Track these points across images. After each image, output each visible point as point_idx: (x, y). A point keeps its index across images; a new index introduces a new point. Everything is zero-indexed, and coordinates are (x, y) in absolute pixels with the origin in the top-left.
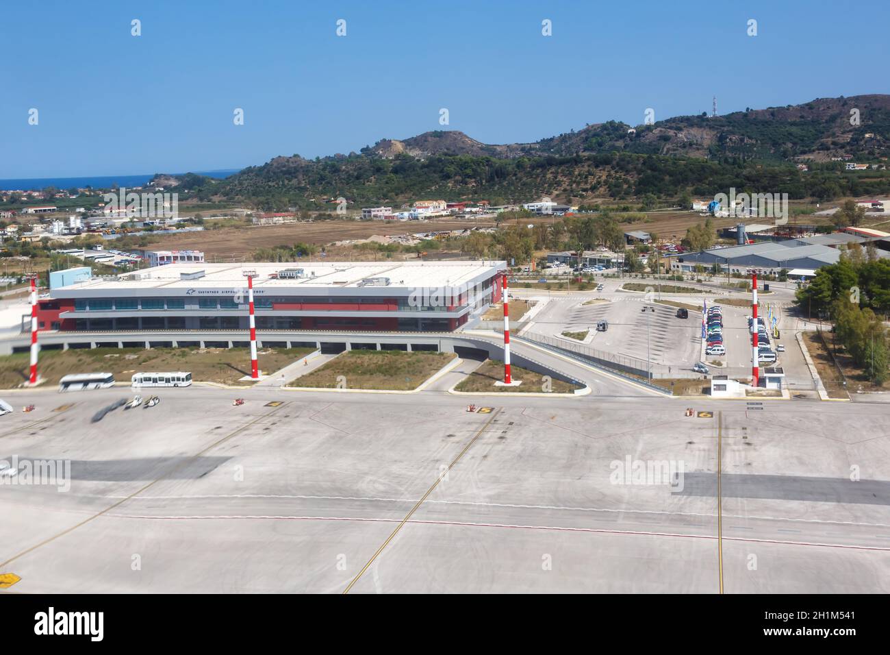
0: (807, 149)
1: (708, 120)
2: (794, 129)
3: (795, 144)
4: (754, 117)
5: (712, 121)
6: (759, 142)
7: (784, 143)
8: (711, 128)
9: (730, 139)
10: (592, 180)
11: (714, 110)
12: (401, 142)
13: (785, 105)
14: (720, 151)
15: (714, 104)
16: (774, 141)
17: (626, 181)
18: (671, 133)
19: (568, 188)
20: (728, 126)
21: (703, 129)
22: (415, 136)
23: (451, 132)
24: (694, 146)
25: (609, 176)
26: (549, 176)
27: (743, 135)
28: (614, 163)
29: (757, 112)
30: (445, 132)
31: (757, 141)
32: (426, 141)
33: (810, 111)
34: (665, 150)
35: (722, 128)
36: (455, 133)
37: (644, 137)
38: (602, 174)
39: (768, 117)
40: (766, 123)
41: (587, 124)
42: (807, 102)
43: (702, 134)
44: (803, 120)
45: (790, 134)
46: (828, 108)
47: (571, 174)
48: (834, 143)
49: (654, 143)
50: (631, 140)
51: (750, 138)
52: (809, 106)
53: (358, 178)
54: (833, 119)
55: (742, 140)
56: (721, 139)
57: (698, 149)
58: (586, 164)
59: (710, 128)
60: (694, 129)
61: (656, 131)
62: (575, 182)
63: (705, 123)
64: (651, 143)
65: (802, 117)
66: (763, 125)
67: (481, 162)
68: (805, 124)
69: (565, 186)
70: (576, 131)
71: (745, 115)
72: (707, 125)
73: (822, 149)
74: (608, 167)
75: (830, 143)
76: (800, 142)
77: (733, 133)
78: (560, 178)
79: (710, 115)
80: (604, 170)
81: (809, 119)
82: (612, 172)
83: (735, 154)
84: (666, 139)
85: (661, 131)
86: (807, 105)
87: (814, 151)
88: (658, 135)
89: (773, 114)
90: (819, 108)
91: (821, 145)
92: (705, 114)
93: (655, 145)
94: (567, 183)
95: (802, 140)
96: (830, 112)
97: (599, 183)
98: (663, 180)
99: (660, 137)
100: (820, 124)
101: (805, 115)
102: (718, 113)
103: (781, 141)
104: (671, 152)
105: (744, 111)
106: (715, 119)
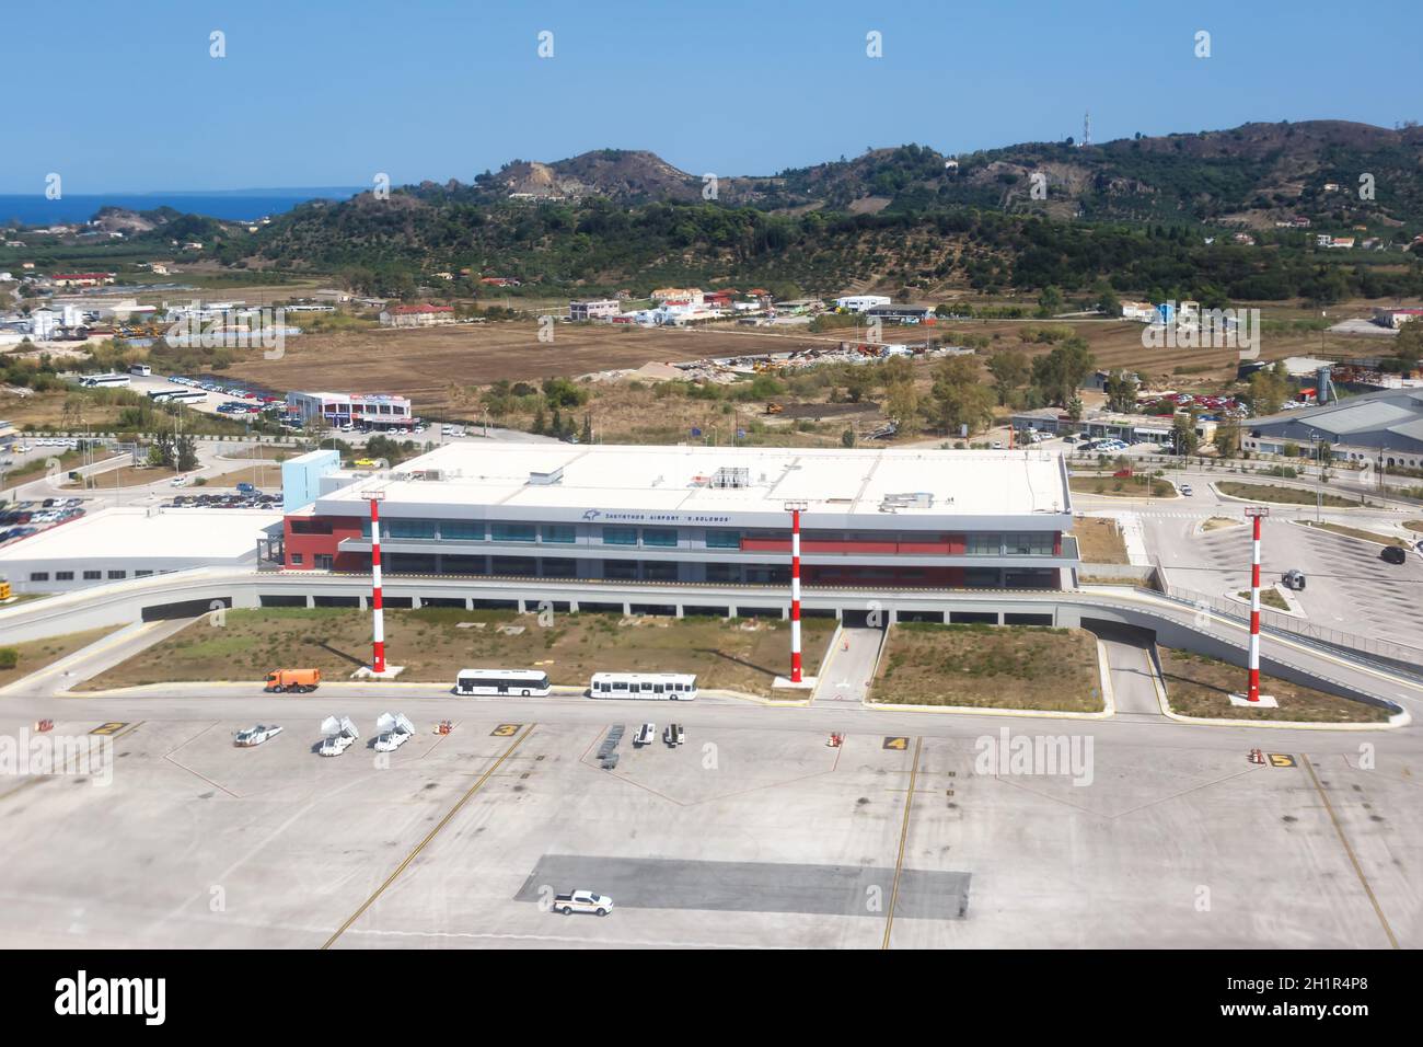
0: (1236, 205)
1: (1075, 150)
2: (1213, 172)
3: (1215, 196)
4: (1149, 148)
5: (1083, 152)
6: (1159, 190)
7: (1199, 194)
8: (1081, 164)
9: (1115, 185)
10: (938, 258)
11: (1086, 135)
12: (546, 166)
13: (1197, 131)
14: (1097, 204)
15: (1086, 124)
16: (1183, 189)
17: (996, 262)
18: (1018, 170)
19: (897, 269)
20: (1109, 162)
21: (1067, 166)
22: (571, 157)
23: (634, 153)
24: (1057, 194)
25: (966, 251)
26: (861, 247)
27: (1134, 178)
28: (974, 228)
29: (1153, 141)
30: (625, 152)
31: (1156, 189)
32: (589, 166)
33: (1236, 142)
34: (1009, 199)
35: (1100, 165)
36: (641, 154)
37: (973, 175)
38: (955, 248)
39: (1170, 149)
40: (1168, 160)
41: (870, 148)
42: (1231, 128)
43: (1067, 176)
44: (1225, 156)
45: (1208, 179)
46: (1265, 138)
47: (900, 244)
48: (1278, 198)
49: (990, 187)
50: (951, 180)
51: (1146, 183)
52: (1236, 135)
54: (1272, 157)
55: (1133, 187)
56: (1100, 183)
57: (1062, 200)
58: (924, 229)
59: (1080, 165)
60: (1054, 165)
61: (994, 167)
62: (906, 259)
63: (1071, 157)
64: (985, 185)
65: (1224, 151)
66: (1163, 162)
67: (740, 218)
68: (1229, 163)
69: (890, 266)
70: (849, 159)
71: (1135, 145)
72: (1074, 159)
73: (1260, 207)
74: (964, 236)
75: (1270, 197)
76: (1222, 193)
77: (1120, 176)
78: (880, 251)
79: (1078, 144)
80: (957, 240)
81: (1235, 155)
82: (972, 245)
83: (1123, 210)
84: (1010, 180)
85: (1001, 167)
86: (1232, 132)
87: (1246, 209)
88: (997, 173)
89: (1178, 145)
90: (1250, 139)
91: (1258, 200)
92: (1070, 140)
93: (992, 190)
94: (894, 262)
95: (1226, 190)
96: (1267, 146)
97: (950, 262)
98: (1057, 261)
99: (1000, 176)
100: (1252, 164)
101: (1228, 147)
102: (1092, 141)
103: (1192, 191)
104: (1018, 203)
105: (1133, 138)
106: (1087, 150)
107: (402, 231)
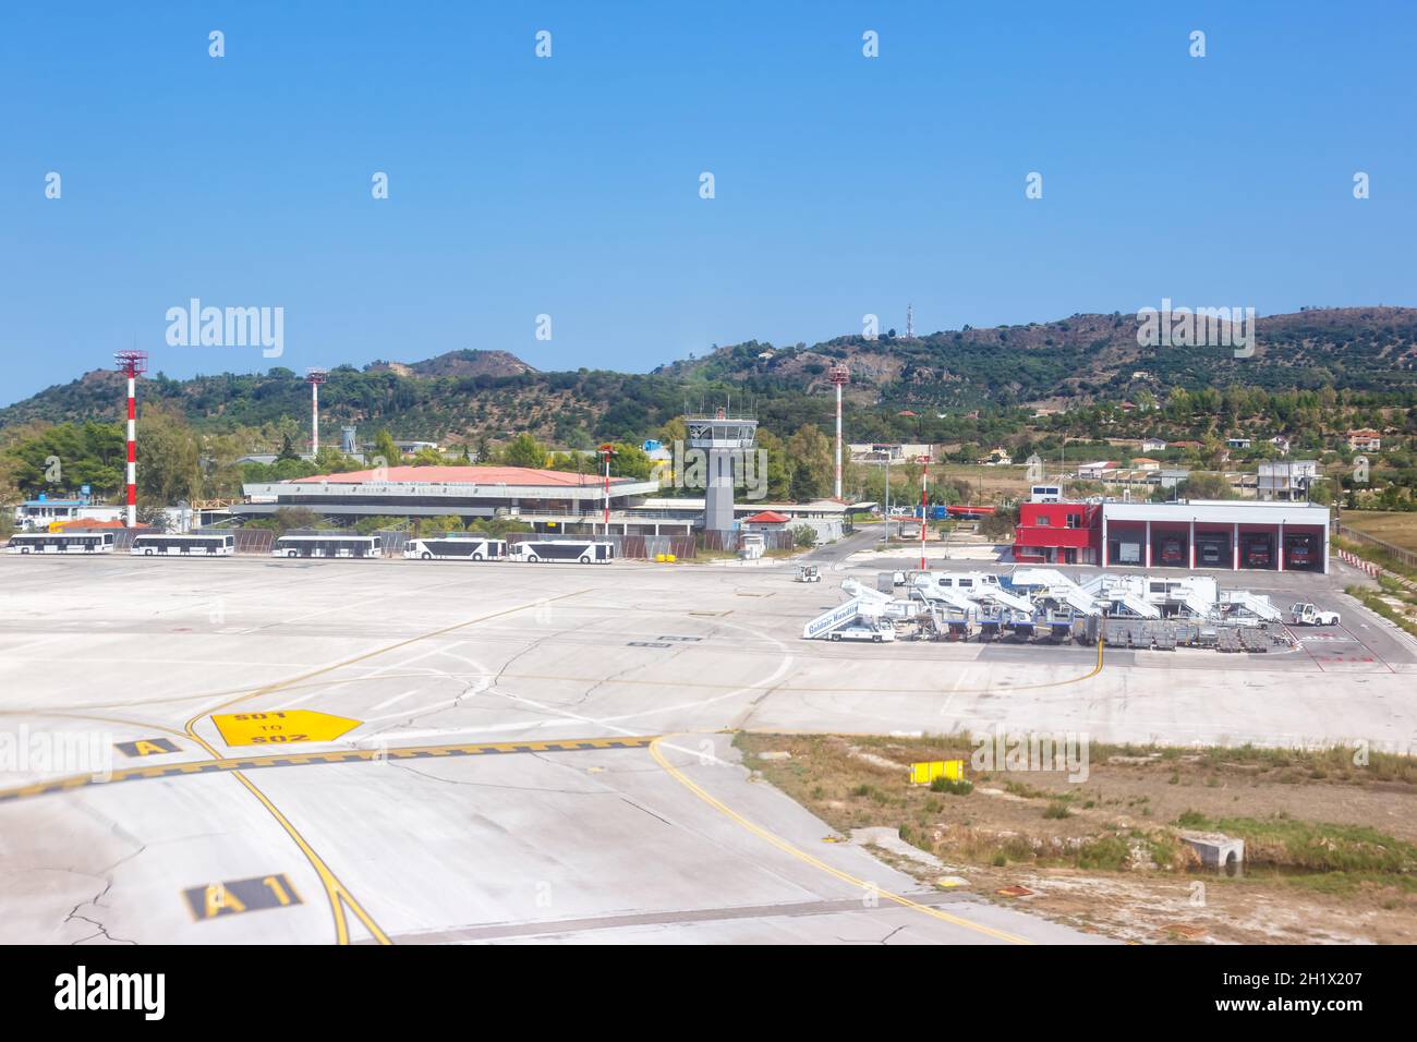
0: (1037, 393)
1: (895, 343)
2: (1032, 362)
3: (1025, 384)
4: (972, 339)
5: (902, 343)
6: (967, 379)
7: (1007, 383)
8: (897, 355)
9: (920, 374)
10: (536, 412)
11: (909, 326)
12: (407, 366)
13: (1025, 323)
14: (898, 392)
15: (909, 316)
16: (992, 378)
18: (826, 360)
19: (495, 424)
20: (927, 353)
21: (884, 356)
22: (432, 358)
23: (490, 353)
24: (859, 383)
25: (565, 406)
26: (475, 404)
27: (941, 367)
28: (579, 385)
29: (977, 333)
30: (481, 352)
31: (964, 378)
33: (1063, 333)
34: (811, 388)
35: (914, 356)
36: (497, 354)
37: (780, 366)
38: (555, 404)
39: (994, 340)
40: (989, 351)
42: (1058, 320)
43: (881, 366)
44: (1050, 347)
45: (1022, 369)
46: (1092, 330)
47: (508, 402)
48: (1082, 385)
49: (796, 376)
50: (760, 371)
51: (952, 372)
52: (1064, 326)
53: (200, 406)
54: (1097, 347)
55: (939, 376)
56: (906, 373)
57: (865, 388)
58: (536, 388)
59: (895, 356)
60: (868, 356)
61: (802, 358)
62: (508, 416)
63: (889, 348)
64: (789, 376)
65: (1049, 343)
66: (983, 353)
67: (380, 381)
68: (1052, 354)
69: (492, 422)
71: (958, 336)
72: (891, 350)
73: (1063, 395)
74: (568, 393)
75: (1076, 384)
76: (1035, 382)
77: (926, 363)
78: (488, 408)
79: (901, 335)
80: (561, 397)
81: (1060, 346)
82: (572, 401)
83: (922, 398)
84: (816, 370)
85: (810, 357)
86: (1059, 324)
87: (1048, 397)
88: (805, 363)
89: (1003, 337)
90: (1077, 330)
91: (1063, 387)
92: (892, 333)
93: (797, 380)
94: (496, 417)
95: (1039, 380)
96: (1095, 337)
97: (545, 417)
99: (807, 366)
100: (1075, 355)
101: (1054, 339)
102: (916, 333)
103: (1001, 380)
104: (818, 392)
105: (960, 330)
106: (908, 342)
107: (113, 405)
